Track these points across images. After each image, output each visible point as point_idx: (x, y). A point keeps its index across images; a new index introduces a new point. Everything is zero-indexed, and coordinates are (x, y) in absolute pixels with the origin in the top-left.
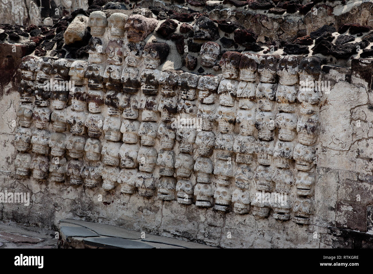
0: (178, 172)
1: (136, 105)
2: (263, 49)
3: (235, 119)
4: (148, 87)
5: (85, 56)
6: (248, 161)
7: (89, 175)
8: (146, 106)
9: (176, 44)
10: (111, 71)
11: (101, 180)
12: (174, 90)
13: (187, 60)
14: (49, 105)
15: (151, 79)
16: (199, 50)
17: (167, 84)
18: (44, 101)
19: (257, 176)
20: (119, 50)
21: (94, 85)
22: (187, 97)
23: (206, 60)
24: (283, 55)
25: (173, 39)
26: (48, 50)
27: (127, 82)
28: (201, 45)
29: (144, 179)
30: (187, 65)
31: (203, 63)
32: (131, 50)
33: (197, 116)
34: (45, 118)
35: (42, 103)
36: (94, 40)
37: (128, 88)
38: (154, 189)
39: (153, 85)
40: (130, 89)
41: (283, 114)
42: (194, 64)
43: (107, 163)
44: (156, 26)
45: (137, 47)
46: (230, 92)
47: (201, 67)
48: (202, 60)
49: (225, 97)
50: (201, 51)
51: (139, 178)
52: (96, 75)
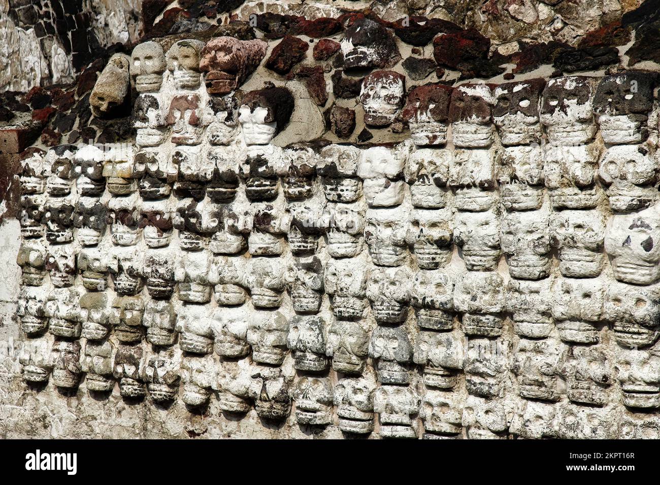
0: (335, 362)
1: (236, 224)
2: (504, 69)
3: (452, 235)
4: (256, 183)
5: (129, 134)
6: (491, 330)
7: (156, 374)
8: (254, 224)
9: (308, 85)
10: (180, 159)
11: (176, 383)
12: (310, 185)
13: (334, 117)
14: (72, 238)
15: (261, 166)
16: (356, 93)
17: (293, 174)
18: (62, 233)
20: (193, 113)
21: (151, 192)
22: (339, 196)
23: (373, 112)
24: (554, 76)
25: (301, 76)
26: (63, 132)
27: (212, 178)
28: (361, 81)
29: (265, 379)
30: (333, 128)
31: (370, 119)
32: (216, 112)
33: (365, 235)
34: (67, 266)
35: (58, 236)
36: (143, 100)
37: (216, 189)
38: (285, 400)
39: (266, 178)
40: (219, 192)
41: (566, 214)
42: (349, 125)
43: (189, 349)
44: (263, 55)
45: (226, 104)
46: (433, 175)
47: (365, 130)
48: (367, 114)
49: (423, 188)
50: (361, 93)
51: (254, 377)
52: (153, 168)
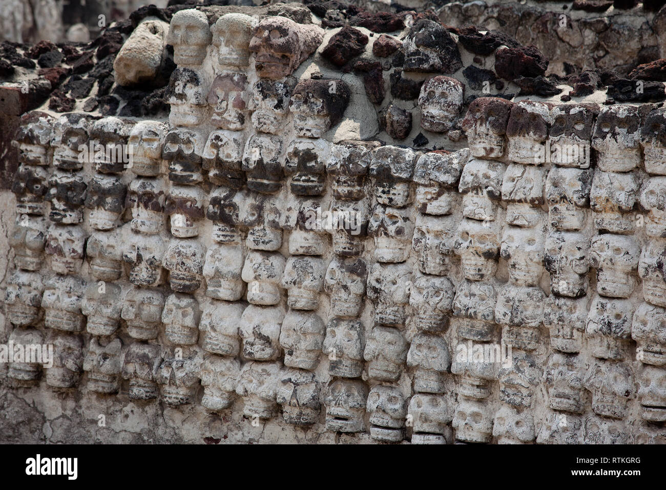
0: (372, 369)
1: (277, 220)
2: (560, 91)
3: (499, 249)
4: (303, 178)
5: (161, 110)
6: (529, 343)
7: (173, 376)
8: (298, 221)
9: (366, 81)
10: (220, 143)
11: (198, 388)
12: (360, 185)
13: (390, 117)
14: (81, 221)
15: (310, 160)
16: (415, 95)
17: (344, 172)
18: (70, 213)
19: (549, 376)
20: (239, 95)
21: (182, 176)
22: (391, 200)
23: (431, 117)
24: (607, 103)
25: (359, 71)
26: (78, 97)
27: (255, 168)
28: (421, 84)
29: (296, 384)
30: (389, 128)
31: (427, 124)
32: (265, 97)
33: (413, 242)
34: (74, 251)
35: (65, 216)
36: (181, 74)
37: (259, 180)
38: (319, 407)
39: (314, 175)
40: (262, 184)
41: (606, 237)
42: (405, 127)
43: (213, 349)
44: (320, 43)
45: (277, 90)
46: (486, 187)
47: (420, 134)
48: (424, 118)
49: (476, 199)
50: (420, 97)
51: (285, 382)
52: (187, 152)
